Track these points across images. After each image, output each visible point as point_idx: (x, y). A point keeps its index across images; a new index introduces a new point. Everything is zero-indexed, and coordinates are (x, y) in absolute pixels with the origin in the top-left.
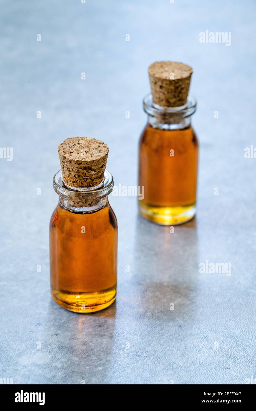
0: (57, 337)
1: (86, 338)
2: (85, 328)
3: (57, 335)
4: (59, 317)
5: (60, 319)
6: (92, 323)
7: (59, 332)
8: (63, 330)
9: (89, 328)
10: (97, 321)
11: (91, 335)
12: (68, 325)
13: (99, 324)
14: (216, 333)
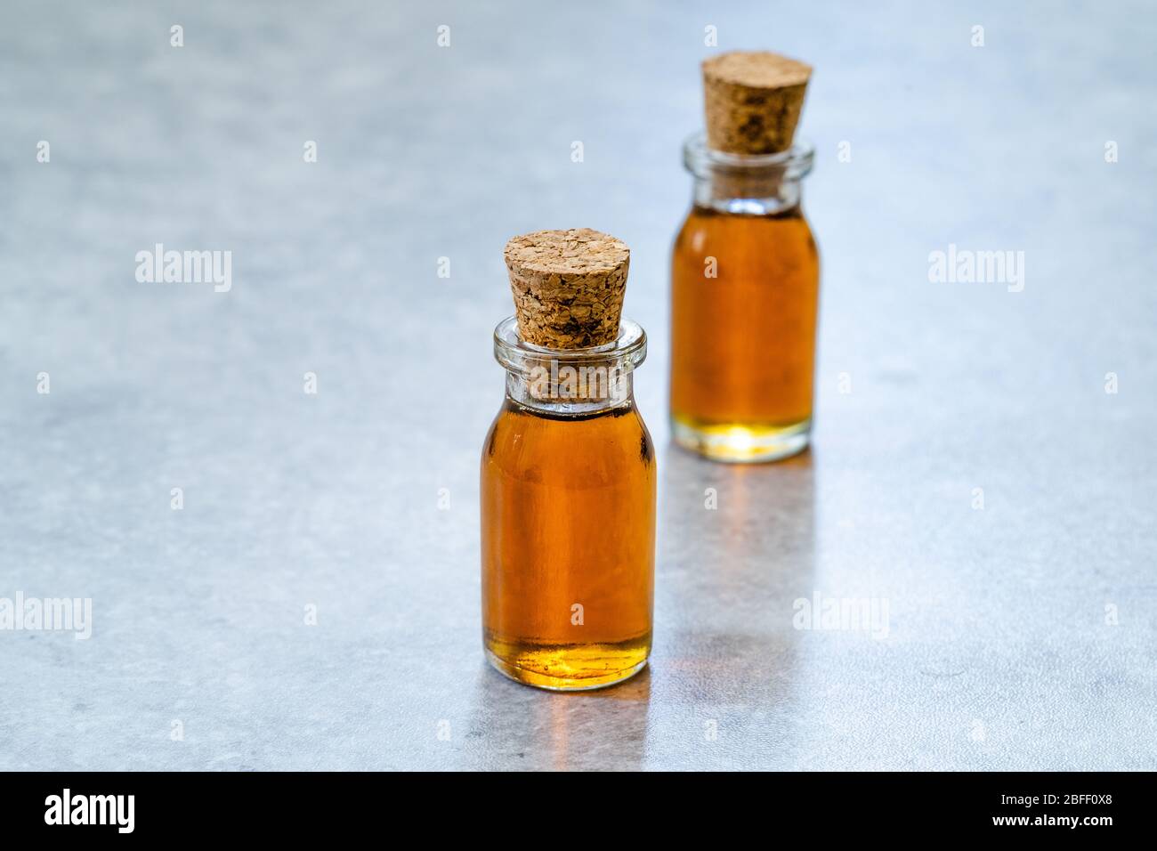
0: (522, 759)
1: (597, 762)
2: (596, 742)
3: (522, 755)
4: (526, 721)
5: (529, 724)
6: (614, 732)
7: (528, 749)
8: (539, 745)
9: (604, 743)
10: (626, 729)
11: (611, 755)
12: (550, 737)
13: (631, 735)
14: (937, 754)
